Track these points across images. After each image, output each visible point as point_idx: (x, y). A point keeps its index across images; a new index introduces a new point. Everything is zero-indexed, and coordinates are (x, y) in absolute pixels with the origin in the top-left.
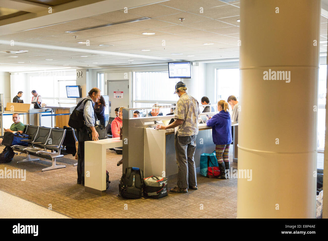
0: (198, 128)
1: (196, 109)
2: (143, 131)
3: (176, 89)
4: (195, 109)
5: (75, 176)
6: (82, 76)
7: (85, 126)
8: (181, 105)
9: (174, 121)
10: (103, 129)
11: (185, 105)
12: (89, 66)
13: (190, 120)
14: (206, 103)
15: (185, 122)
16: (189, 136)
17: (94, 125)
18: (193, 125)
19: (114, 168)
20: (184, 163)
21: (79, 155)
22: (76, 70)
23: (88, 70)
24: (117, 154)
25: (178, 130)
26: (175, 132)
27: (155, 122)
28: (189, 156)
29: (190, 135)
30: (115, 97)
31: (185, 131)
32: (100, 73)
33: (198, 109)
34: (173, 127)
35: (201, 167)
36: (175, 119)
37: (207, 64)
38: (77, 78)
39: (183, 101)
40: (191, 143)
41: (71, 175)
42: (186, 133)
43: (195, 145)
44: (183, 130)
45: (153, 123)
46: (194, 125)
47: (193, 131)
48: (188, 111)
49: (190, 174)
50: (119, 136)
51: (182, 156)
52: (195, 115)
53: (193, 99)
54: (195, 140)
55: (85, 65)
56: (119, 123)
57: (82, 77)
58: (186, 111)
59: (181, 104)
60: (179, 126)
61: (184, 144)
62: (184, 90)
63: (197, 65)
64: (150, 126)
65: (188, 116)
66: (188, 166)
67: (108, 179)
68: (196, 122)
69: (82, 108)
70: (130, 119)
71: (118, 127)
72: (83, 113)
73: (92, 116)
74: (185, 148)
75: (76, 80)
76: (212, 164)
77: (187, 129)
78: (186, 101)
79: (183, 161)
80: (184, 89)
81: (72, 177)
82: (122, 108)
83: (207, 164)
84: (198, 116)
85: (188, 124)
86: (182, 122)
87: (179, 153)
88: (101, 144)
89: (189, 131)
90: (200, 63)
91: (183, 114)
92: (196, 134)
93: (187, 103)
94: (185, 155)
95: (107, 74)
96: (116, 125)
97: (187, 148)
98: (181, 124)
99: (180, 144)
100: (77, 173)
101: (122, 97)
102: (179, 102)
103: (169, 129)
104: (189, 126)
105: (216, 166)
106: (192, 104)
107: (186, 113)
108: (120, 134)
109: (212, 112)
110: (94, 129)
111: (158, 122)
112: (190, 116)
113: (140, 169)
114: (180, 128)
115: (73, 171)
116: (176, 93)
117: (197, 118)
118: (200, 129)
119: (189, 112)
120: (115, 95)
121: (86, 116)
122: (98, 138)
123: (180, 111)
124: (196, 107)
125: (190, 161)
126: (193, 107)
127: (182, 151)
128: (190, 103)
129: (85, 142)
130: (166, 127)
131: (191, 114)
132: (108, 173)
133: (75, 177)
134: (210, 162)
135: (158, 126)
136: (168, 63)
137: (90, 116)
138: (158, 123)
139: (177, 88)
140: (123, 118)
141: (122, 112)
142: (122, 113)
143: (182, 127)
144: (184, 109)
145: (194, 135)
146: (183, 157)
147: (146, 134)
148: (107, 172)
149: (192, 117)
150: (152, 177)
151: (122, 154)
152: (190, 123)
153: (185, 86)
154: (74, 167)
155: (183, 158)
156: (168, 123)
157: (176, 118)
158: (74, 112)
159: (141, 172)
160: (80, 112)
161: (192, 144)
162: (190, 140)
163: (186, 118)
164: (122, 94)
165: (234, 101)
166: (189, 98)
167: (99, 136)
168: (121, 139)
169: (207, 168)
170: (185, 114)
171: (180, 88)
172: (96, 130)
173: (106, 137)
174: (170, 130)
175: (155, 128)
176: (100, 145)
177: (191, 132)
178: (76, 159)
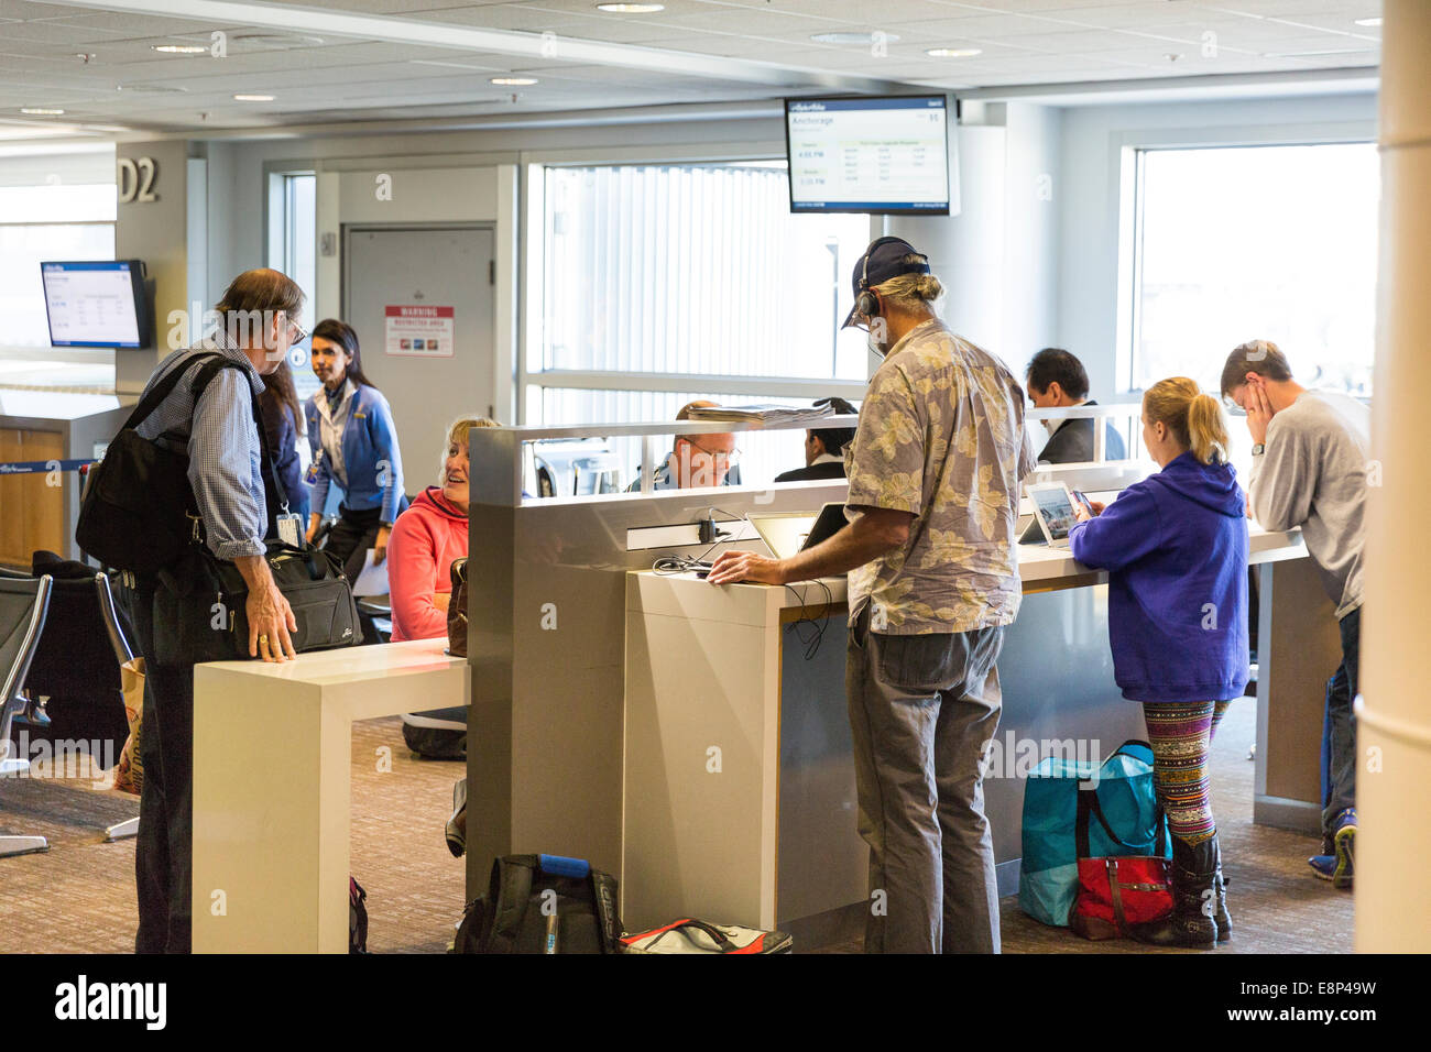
0: (1017, 575)
1: (1003, 441)
2: (620, 593)
3: (857, 292)
4: (1000, 436)
5: (115, 914)
6: (157, 190)
7: (203, 554)
8: (896, 405)
9: (847, 522)
10: (327, 577)
11: (926, 409)
12: (208, 122)
13: (959, 520)
14: (1065, 396)
15: (923, 527)
16: (950, 634)
17: (263, 549)
18: (982, 556)
19: (401, 862)
20: (910, 823)
21: (148, 759)
22: (111, 147)
23: (198, 150)
24: (412, 758)
25: (875, 586)
26: (852, 605)
27: (707, 532)
28: (946, 781)
29: (961, 628)
30: (393, 348)
31: (922, 595)
32: (288, 168)
33: (1017, 441)
34: (837, 565)
35: (1032, 857)
36: (853, 508)
37: (1064, 111)
38: (120, 205)
39: (910, 378)
40: (962, 687)
41: (89, 902)
42: (933, 609)
43: (994, 701)
44: (909, 587)
45: (689, 535)
46: (987, 553)
47: (980, 599)
48: (947, 453)
49: (954, 906)
50: (446, 627)
51: (898, 776)
52: (996, 484)
53: (982, 361)
54: (993, 662)
55: (183, 108)
56: (444, 532)
57: (157, 198)
58: (935, 454)
59: (901, 403)
60: (880, 559)
61: (917, 693)
62: (917, 302)
63: (995, 118)
64: (667, 559)
65: (949, 489)
66: (945, 855)
67: (363, 936)
68: (1001, 534)
69: (175, 422)
70: (526, 503)
71: (440, 560)
72: (183, 461)
73: (250, 478)
74: (923, 721)
75: (115, 223)
76: (1113, 837)
77: (940, 585)
78: (935, 378)
79: (908, 812)
80: (918, 295)
81: (92, 917)
82: (473, 424)
83: (1072, 839)
84: (1019, 486)
85: (943, 546)
86: (904, 532)
87: (879, 759)
88: (318, 683)
89: (953, 594)
90: (1015, 106)
91: (911, 471)
92: (1006, 620)
93: (941, 396)
94: (920, 771)
95: (333, 179)
96: (425, 548)
97: (934, 723)
98: (896, 547)
99: (886, 688)
100: (130, 888)
101: (446, 350)
102: (886, 386)
103: (809, 582)
104: (955, 560)
105: (1138, 851)
106: (975, 404)
107: (933, 466)
108: (452, 615)
109: (1107, 459)
110: (264, 574)
111: (722, 527)
112: (965, 488)
113: (593, 867)
114: (884, 574)
115: (99, 875)
116: (860, 320)
117: (1013, 504)
118: (1028, 586)
119: (952, 459)
120: (390, 334)
121: (208, 478)
122: (289, 642)
123: (890, 452)
124: (1008, 422)
125: (958, 815)
126: (985, 426)
127: (895, 737)
128: (962, 394)
129: (199, 668)
130: (783, 567)
131: (973, 471)
132: (363, 895)
133: (119, 923)
134: (1098, 825)
135: (725, 557)
136: (782, 103)
137: (233, 481)
138: (724, 537)
139: (867, 286)
140: (471, 499)
141: (468, 455)
142: (467, 464)
143: (899, 570)
144: (919, 434)
145: (986, 629)
146: (906, 786)
147: (640, 612)
148: (354, 886)
149: (974, 495)
150: (679, 929)
151: (462, 759)
152: (960, 542)
153: (925, 268)
154: (105, 846)
155: (903, 792)
156: (801, 541)
157: (859, 501)
158: (121, 447)
159: (603, 893)
160: (159, 449)
161: (973, 691)
162: (960, 665)
163: (930, 501)
164: (448, 322)
165: (1272, 384)
166: (952, 357)
167: (295, 629)
168: (457, 649)
169: (1075, 865)
170: (929, 472)
171: (889, 282)
172: (280, 580)
173: (348, 632)
174: (816, 590)
175: (703, 575)
176: (310, 696)
177: (967, 601)
178: (122, 786)
